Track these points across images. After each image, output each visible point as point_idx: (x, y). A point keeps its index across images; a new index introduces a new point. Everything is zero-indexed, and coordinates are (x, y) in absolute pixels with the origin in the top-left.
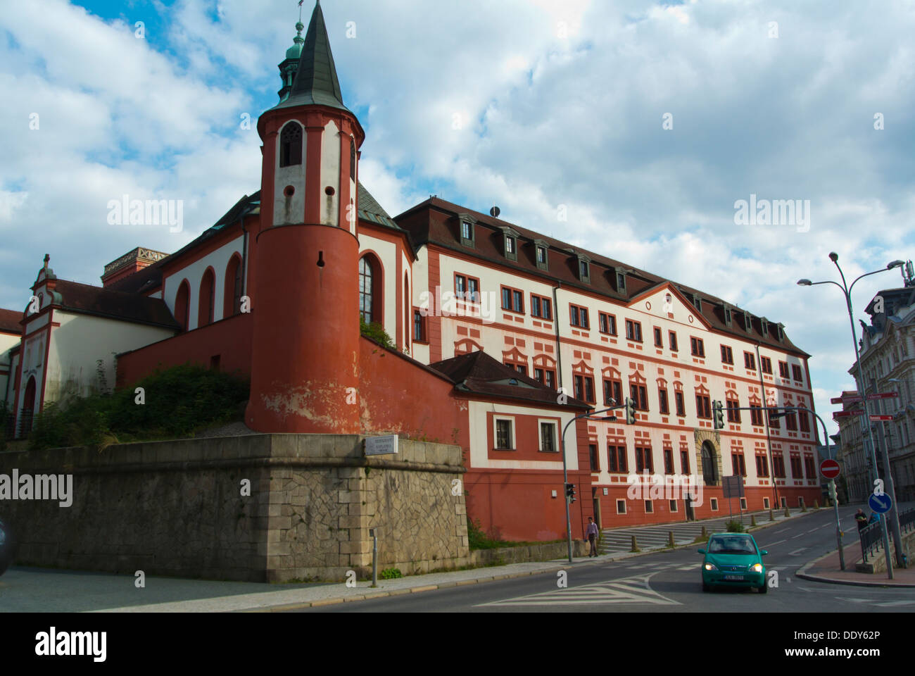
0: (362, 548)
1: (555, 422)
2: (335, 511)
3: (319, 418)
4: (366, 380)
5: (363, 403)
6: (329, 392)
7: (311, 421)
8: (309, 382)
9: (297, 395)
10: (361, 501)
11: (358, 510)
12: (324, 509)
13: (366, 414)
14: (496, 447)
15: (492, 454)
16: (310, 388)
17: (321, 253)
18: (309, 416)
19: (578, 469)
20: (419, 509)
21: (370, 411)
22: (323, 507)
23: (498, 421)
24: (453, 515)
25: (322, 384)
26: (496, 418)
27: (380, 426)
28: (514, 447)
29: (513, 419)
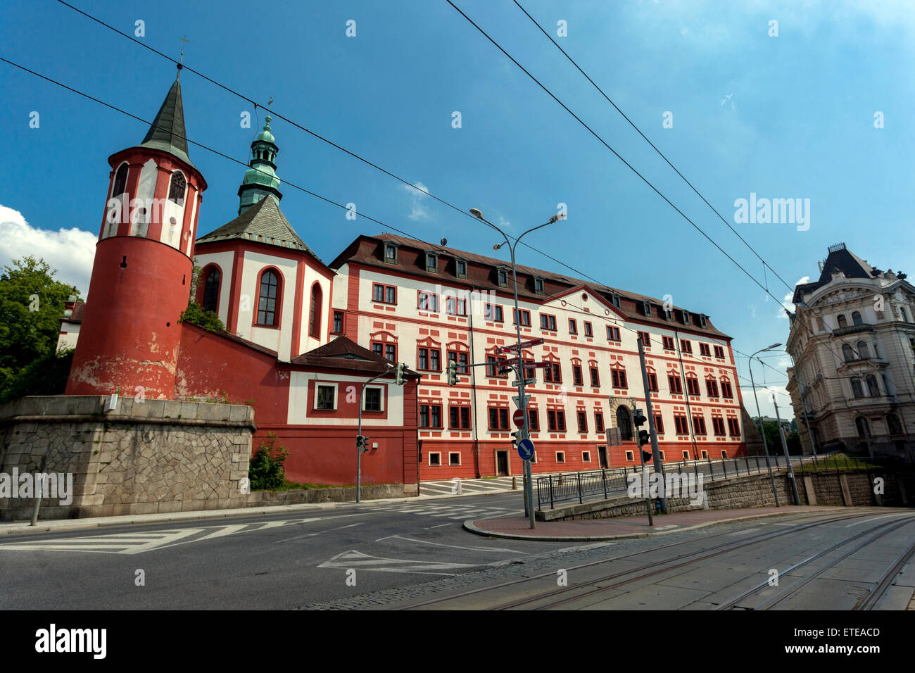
0: (85, 490)
1: (382, 388)
2: (67, 459)
3: (102, 385)
4: (187, 356)
5: (181, 374)
6: (115, 364)
7: (95, 387)
8: (98, 357)
9: (88, 367)
10: (93, 451)
11: (88, 458)
12: (58, 458)
13: (184, 382)
14: (316, 407)
15: (311, 413)
16: (99, 361)
17: (125, 258)
18: (94, 384)
19: (402, 425)
20: (180, 456)
21: (187, 380)
22: (58, 456)
23: (320, 387)
24: (229, 463)
25: (110, 358)
26: (317, 385)
27: (196, 391)
28: (335, 407)
29: (336, 386)
